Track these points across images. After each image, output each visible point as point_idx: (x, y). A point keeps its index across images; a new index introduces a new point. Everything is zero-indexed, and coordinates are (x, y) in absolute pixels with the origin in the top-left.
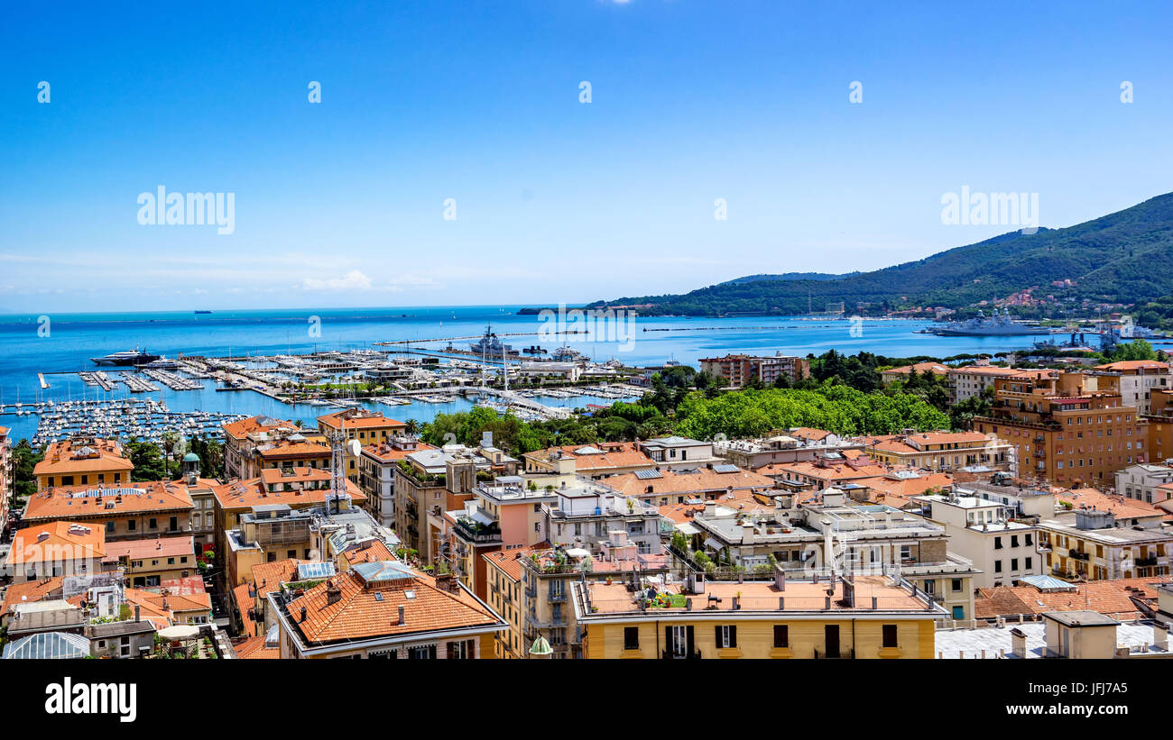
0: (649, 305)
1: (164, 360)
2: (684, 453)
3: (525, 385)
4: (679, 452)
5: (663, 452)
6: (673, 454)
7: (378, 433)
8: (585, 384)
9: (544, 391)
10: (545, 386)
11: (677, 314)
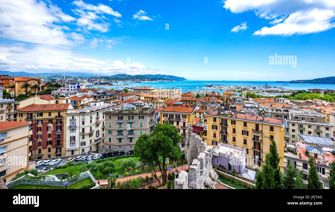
0: (304, 81)
1: (214, 86)
2: (283, 101)
3: (270, 92)
4: (282, 101)
5: (279, 100)
6: (281, 101)
7: (227, 95)
8: (282, 92)
9: (273, 93)
10: (273, 92)
11: (310, 83)
